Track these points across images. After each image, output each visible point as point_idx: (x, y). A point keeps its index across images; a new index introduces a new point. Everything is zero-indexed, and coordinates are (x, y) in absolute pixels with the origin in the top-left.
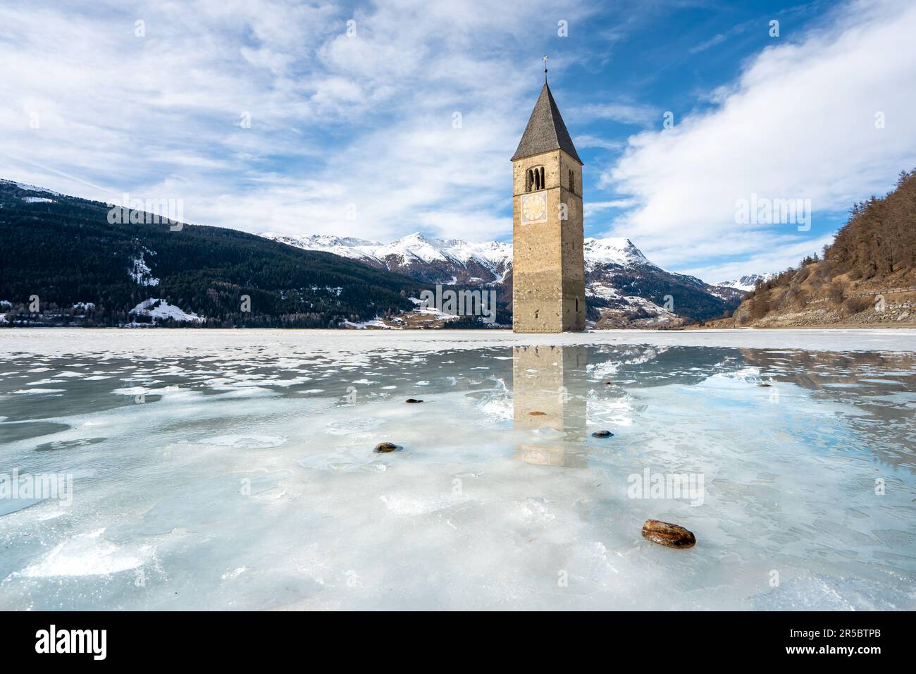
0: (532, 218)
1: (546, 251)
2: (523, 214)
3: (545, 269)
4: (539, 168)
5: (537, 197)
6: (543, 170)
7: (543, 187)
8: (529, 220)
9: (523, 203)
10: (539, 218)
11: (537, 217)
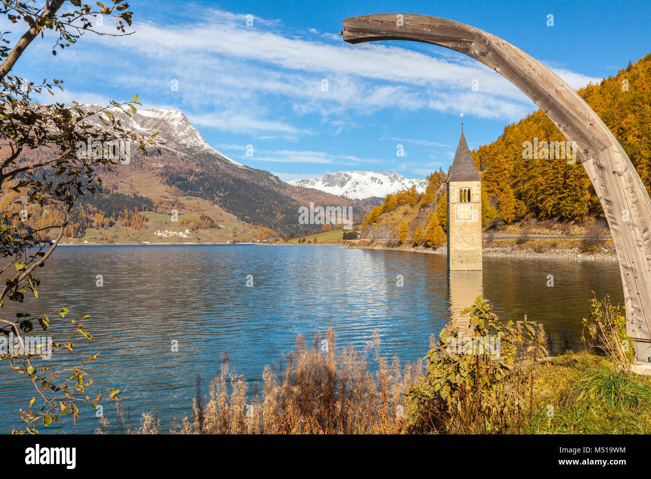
0: (463, 218)
1: (472, 239)
2: (457, 215)
3: (471, 248)
4: (467, 189)
5: (466, 206)
6: (469, 191)
7: (469, 200)
8: (461, 219)
9: (457, 209)
10: (468, 219)
11: (466, 218)
